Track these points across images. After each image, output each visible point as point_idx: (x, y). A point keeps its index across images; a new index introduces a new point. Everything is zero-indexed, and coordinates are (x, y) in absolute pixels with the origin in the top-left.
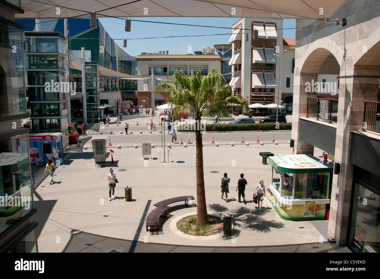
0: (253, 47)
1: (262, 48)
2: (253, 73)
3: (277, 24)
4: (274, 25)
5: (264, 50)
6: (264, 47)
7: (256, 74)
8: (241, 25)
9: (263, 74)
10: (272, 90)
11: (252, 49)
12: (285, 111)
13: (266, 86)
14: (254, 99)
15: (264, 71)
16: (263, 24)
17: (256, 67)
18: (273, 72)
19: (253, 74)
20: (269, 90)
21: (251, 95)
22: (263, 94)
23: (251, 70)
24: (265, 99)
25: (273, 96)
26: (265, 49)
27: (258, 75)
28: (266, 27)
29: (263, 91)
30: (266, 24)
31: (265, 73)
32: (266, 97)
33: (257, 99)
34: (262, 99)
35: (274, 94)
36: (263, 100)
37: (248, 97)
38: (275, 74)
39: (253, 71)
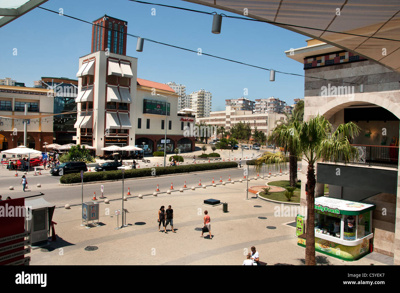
0: (108, 84)
1: (117, 86)
2: (107, 112)
3: (132, 63)
4: (129, 63)
5: (118, 88)
6: (119, 85)
7: (110, 114)
8: (94, 59)
9: (117, 113)
10: (127, 131)
11: (106, 87)
12: (137, 153)
13: (121, 126)
14: (108, 140)
15: (118, 111)
16: (118, 61)
17: (110, 106)
18: (127, 112)
19: (107, 114)
20: (123, 131)
21: (105, 137)
22: (117, 135)
23: (105, 109)
24: (119, 140)
25: (127, 138)
26: (120, 87)
27: (112, 115)
28: (121, 64)
29: (117, 132)
30: (121, 61)
31: (119, 113)
32: (120, 138)
33: (111, 140)
34: (116, 140)
35: (128, 135)
36: (117, 142)
37: (102, 139)
38: (129, 114)
39: (107, 110)
